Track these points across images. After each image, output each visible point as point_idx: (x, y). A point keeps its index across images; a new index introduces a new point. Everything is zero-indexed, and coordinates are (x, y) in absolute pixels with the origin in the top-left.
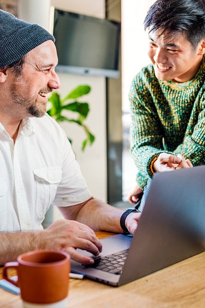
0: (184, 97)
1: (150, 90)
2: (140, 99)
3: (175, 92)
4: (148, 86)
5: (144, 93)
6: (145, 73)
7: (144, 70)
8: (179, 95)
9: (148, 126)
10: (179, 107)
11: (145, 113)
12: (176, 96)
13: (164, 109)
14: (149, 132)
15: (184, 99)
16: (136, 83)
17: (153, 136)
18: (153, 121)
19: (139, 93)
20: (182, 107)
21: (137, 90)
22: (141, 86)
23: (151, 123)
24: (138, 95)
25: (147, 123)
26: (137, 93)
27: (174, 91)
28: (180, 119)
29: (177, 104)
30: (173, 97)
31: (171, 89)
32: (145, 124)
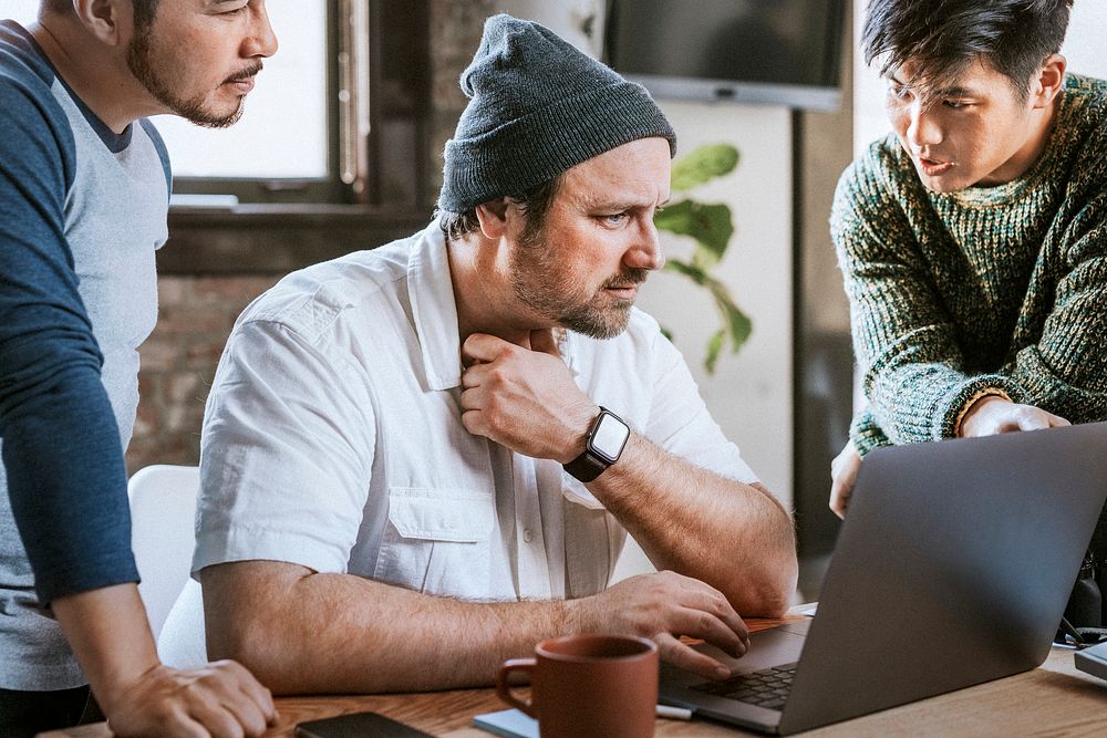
0: (1003, 231)
1: (903, 205)
2: (874, 231)
3: (972, 216)
4: (896, 193)
5: (886, 216)
6: (881, 156)
7: (876, 149)
8: (988, 225)
9: (910, 303)
10: (992, 260)
11: (896, 268)
12: (979, 229)
13: (949, 264)
14: (915, 317)
15: (1003, 236)
16: (856, 187)
17: (932, 327)
18: (923, 290)
19: (869, 217)
20: (999, 260)
21: (861, 207)
22: (874, 193)
23: (917, 294)
24: (869, 220)
25: (905, 295)
26: (864, 214)
27: (968, 212)
28: (996, 298)
29: (982, 251)
30: (970, 231)
31: (960, 207)
32: (901, 298)
